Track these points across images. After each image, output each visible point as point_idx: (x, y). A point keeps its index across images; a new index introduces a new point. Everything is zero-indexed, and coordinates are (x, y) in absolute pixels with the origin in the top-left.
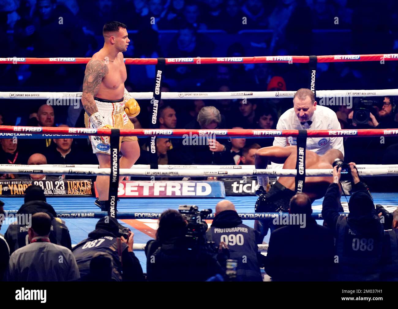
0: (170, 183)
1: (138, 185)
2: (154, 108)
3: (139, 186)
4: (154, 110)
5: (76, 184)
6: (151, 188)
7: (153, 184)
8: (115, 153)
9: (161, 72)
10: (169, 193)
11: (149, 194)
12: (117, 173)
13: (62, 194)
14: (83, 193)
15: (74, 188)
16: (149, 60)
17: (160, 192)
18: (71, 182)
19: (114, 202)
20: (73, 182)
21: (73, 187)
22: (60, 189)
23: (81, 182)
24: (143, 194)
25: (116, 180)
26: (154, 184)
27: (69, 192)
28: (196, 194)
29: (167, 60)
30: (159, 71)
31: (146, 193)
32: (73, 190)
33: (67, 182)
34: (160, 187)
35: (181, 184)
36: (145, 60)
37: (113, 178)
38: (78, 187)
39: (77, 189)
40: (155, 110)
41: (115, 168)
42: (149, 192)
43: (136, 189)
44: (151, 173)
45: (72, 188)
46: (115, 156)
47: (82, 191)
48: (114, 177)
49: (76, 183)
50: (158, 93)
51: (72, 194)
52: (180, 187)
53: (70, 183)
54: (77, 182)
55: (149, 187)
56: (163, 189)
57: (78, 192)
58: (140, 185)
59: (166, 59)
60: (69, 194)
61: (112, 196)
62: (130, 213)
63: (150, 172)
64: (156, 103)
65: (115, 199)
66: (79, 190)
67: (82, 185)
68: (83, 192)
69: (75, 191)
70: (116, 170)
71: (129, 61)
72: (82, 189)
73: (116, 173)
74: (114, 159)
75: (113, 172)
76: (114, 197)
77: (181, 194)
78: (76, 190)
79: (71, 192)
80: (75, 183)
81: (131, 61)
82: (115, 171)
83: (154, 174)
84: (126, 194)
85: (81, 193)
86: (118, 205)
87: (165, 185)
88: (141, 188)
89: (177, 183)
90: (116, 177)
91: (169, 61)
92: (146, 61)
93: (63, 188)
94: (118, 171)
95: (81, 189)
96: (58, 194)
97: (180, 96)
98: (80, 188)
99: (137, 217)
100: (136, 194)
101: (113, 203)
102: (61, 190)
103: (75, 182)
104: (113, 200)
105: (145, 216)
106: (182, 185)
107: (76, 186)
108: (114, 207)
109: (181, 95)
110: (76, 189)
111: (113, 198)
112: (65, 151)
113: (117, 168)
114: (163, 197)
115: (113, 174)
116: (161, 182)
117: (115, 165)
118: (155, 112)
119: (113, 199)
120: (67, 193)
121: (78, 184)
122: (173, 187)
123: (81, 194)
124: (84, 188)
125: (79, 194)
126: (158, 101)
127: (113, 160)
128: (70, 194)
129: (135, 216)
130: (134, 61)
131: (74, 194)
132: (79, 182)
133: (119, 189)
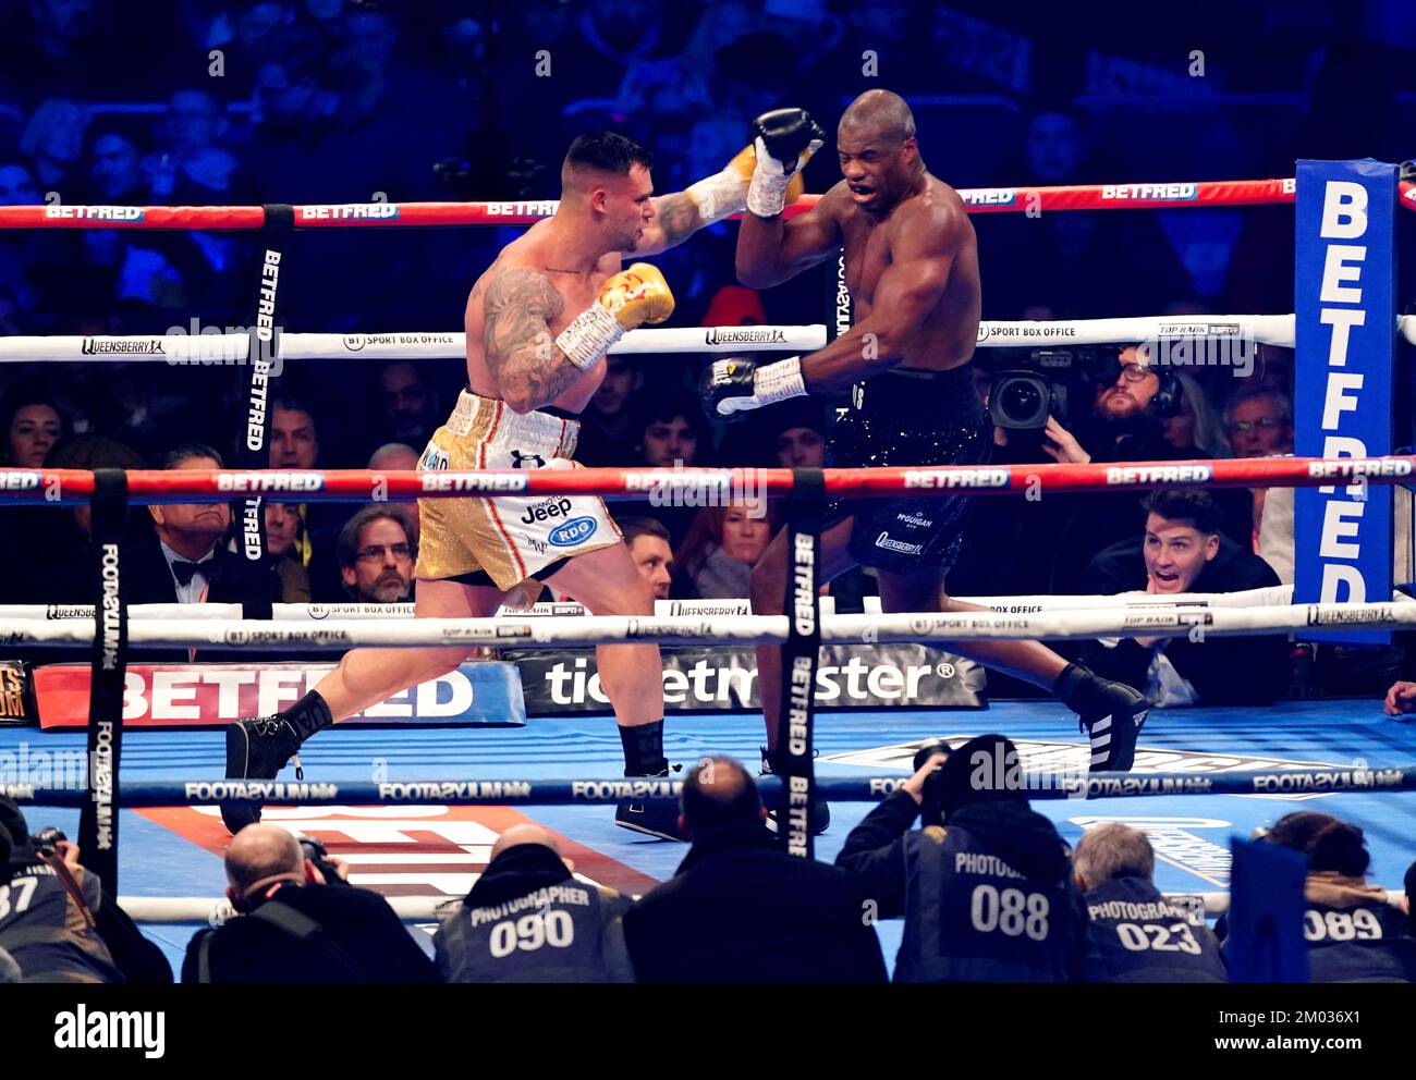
0: (317, 671)
1: (197, 681)
2: (254, 391)
3: (200, 685)
4: (253, 400)
6: (248, 690)
7: (253, 674)
8: (110, 561)
9: (278, 255)
12: (120, 635)
16: (231, 211)
19: (111, 744)
24: (217, 714)
25: (116, 661)
26: (257, 676)
28: (414, 712)
29: (302, 212)
30: (269, 253)
31: (228, 708)
34: (282, 685)
36: (218, 213)
37: (104, 654)
40: (259, 397)
41: (110, 617)
42: (240, 704)
43: (191, 694)
44: (245, 637)
46: (111, 573)
48: (109, 649)
55: (240, 685)
56: (291, 694)
58: (205, 681)
59: (296, 208)
61: (100, 724)
62: (168, 786)
63: (241, 634)
64: (261, 372)
65: (113, 734)
70: (116, 623)
71: (156, 218)
73: (116, 635)
74: (106, 584)
75: (103, 632)
76: (110, 724)
81: (166, 218)
82: (110, 628)
83: (255, 638)
84: (155, 716)
86: (123, 755)
87: (299, 679)
88: (209, 691)
90: (116, 650)
91: (306, 216)
92: (222, 216)
94: (123, 628)
97: (351, 347)
99: (194, 797)
100: (192, 714)
101: (104, 749)
104: (105, 737)
105: (225, 793)
108: (108, 760)
109: (352, 341)
111: (107, 728)
113: (117, 616)
115: (106, 640)
116: (286, 669)
117: (112, 605)
118: (257, 407)
119: (104, 732)
127: (102, 586)
129: (189, 792)
130: (175, 219)
133: (127, 696)
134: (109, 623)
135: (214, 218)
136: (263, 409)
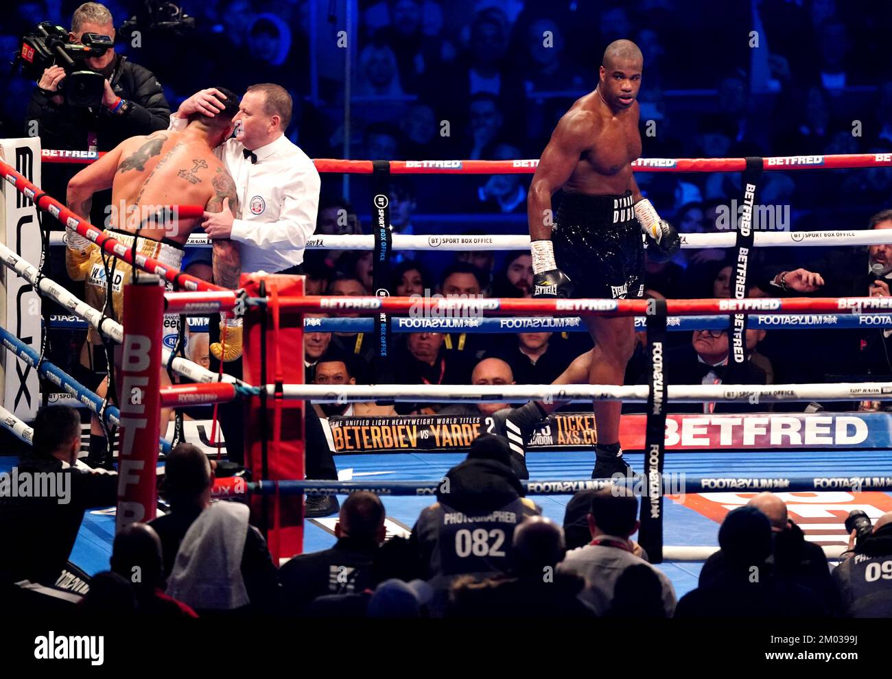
0: (777, 419)
1: (708, 423)
2: (739, 265)
3: (709, 426)
4: (739, 271)
5: (574, 423)
6: (737, 430)
7: (740, 419)
8: (657, 352)
9: (754, 187)
10: (776, 440)
11: (732, 443)
12: (663, 395)
13: (544, 445)
14: (590, 442)
15: (570, 432)
16: (727, 161)
17: (757, 437)
18: (564, 418)
19: (658, 457)
20: (569, 417)
21: (568, 430)
22: (540, 434)
23: (586, 417)
24: (719, 442)
25: (661, 410)
26: (743, 422)
27: (560, 441)
28: (834, 442)
29: (768, 161)
30: (748, 185)
31: (726, 440)
32: (569, 435)
33: (556, 417)
34: (757, 426)
35: (801, 419)
36: (719, 162)
37: (654, 406)
38: (579, 429)
39: (578, 434)
40: (742, 269)
41: (658, 384)
42: (733, 438)
43: (704, 431)
44: (735, 394)
45: (566, 432)
46: (658, 359)
47: (589, 437)
48: (657, 403)
49: (575, 419)
50: (745, 232)
51: (568, 443)
52: (799, 427)
53: (562, 420)
54: (577, 417)
55: (733, 426)
56: (763, 432)
57: (579, 439)
58: (713, 424)
59: (764, 159)
60: (560, 443)
61: (652, 446)
64: (743, 254)
65: (659, 451)
66: (581, 436)
67: (587, 423)
68: (589, 439)
69: (573, 438)
70: (661, 388)
71: (684, 165)
72: (589, 434)
73: (660, 395)
74: (655, 365)
75: (654, 394)
76: (657, 446)
77: (803, 440)
78: (574, 435)
79: (564, 441)
80: (573, 420)
81: (690, 165)
82: (658, 391)
83: (741, 395)
84: (683, 444)
85: (586, 440)
86: (665, 466)
87: (767, 423)
88: (714, 430)
89: (792, 419)
90: (661, 403)
91: (770, 164)
92: (721, 164)
93: (546, 432)
94: (665, 391)
95: (587, 433)
96: (537, 445)
97: (796, 239)
98: (584, 432)
99: (706, 487)
100: (705, 442)
101: (654, 461)
102: (542, 435)
103: (572, 417)
104: (654, 454)
105: (724, 485)
106: (803, 423)
107: (574, 426)
108: (657, 467)
109: (796, 236)
110: (576, 433)
111: (655, 449)
112: (534, 350)
113: (662, 383)
114: (763, 448)
115: (655, 398)
116: (759, 417)
117: (659, 377)
118: (741, 274)
119: (654, 451)
120: (556, 443)
121: (579, 423)
122: (785, 426)
123: (585, 444)
124: (592, 431)
125: (581, 444)
126: (747, 250)
128: (562, 443)
129: (703, 484)
130: (695, 165)
131: (570, 444)
132: (581, 418)
133: (667, 432)
134: (656, 388)
135: (717, 165)
136: (745, 275)
